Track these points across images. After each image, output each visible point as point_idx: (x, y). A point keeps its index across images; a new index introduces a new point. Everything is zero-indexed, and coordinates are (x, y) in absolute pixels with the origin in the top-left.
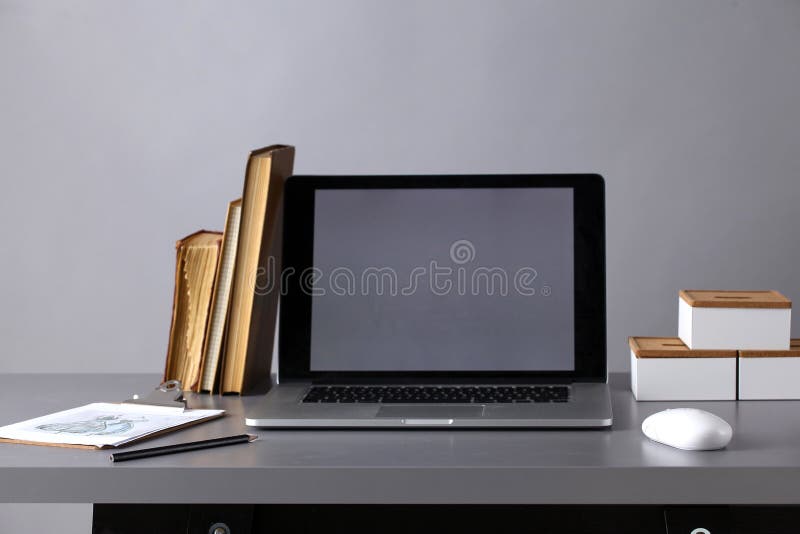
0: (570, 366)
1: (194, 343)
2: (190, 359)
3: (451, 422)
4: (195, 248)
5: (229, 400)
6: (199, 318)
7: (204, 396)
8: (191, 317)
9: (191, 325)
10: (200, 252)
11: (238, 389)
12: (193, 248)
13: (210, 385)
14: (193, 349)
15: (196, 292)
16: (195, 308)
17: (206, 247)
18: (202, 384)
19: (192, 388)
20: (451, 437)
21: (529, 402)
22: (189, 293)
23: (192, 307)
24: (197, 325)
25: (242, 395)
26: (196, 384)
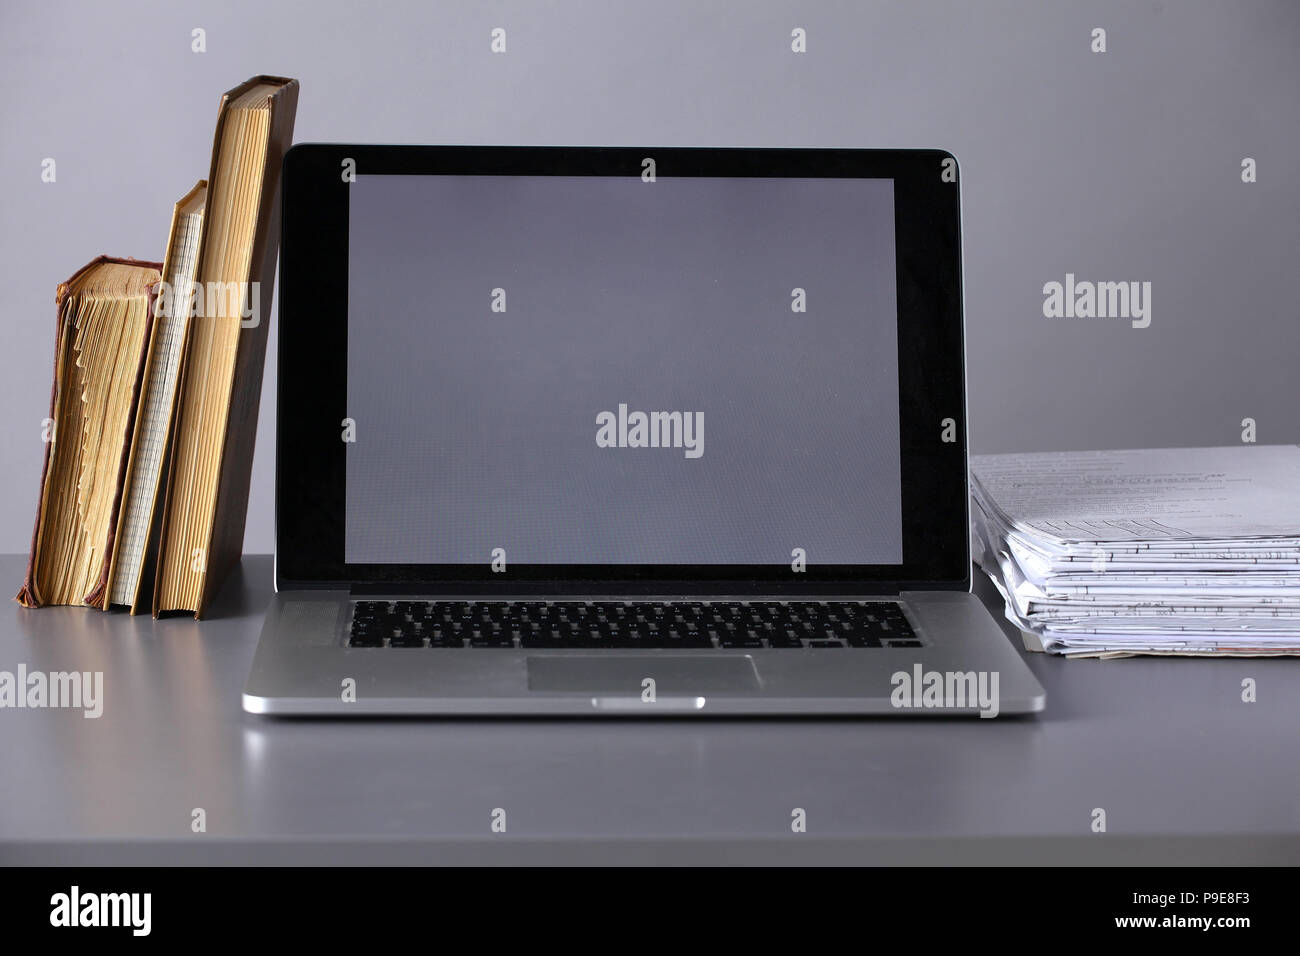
0: (893, 556)
1: (95, 503)
2: (84, 536)
3: (700, 703)
4: (98, 300)
5: (172, 627)
6: (105, 451)
7: (119, 617)
8: (88, 450)
9: (87, 465)
10: (108, 307)
11: (193, 603)
12: (94, 300)
13: (129, 595)
14: (92, 515)
15: (101, 395)
16: (97, 428)
17: (123, 299)
18: (113, 592)
19: (89, 601)
20: (700, 736)
21: (837, 645)
22: (84, 398)
23: (90, 428)
24: (102, 466)
25: (202, 618)
26: (99, 593)
